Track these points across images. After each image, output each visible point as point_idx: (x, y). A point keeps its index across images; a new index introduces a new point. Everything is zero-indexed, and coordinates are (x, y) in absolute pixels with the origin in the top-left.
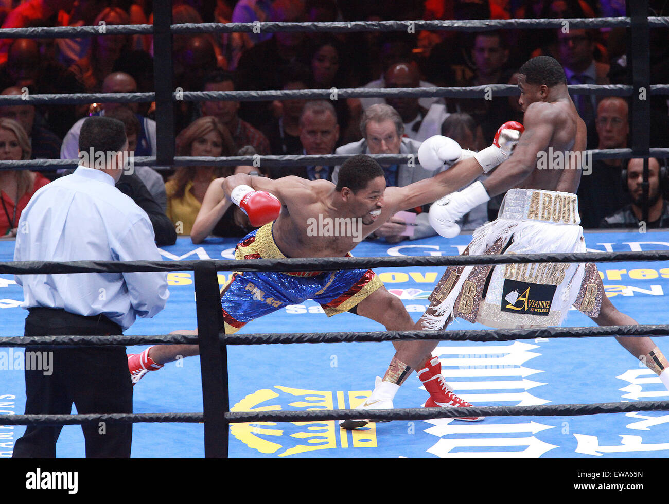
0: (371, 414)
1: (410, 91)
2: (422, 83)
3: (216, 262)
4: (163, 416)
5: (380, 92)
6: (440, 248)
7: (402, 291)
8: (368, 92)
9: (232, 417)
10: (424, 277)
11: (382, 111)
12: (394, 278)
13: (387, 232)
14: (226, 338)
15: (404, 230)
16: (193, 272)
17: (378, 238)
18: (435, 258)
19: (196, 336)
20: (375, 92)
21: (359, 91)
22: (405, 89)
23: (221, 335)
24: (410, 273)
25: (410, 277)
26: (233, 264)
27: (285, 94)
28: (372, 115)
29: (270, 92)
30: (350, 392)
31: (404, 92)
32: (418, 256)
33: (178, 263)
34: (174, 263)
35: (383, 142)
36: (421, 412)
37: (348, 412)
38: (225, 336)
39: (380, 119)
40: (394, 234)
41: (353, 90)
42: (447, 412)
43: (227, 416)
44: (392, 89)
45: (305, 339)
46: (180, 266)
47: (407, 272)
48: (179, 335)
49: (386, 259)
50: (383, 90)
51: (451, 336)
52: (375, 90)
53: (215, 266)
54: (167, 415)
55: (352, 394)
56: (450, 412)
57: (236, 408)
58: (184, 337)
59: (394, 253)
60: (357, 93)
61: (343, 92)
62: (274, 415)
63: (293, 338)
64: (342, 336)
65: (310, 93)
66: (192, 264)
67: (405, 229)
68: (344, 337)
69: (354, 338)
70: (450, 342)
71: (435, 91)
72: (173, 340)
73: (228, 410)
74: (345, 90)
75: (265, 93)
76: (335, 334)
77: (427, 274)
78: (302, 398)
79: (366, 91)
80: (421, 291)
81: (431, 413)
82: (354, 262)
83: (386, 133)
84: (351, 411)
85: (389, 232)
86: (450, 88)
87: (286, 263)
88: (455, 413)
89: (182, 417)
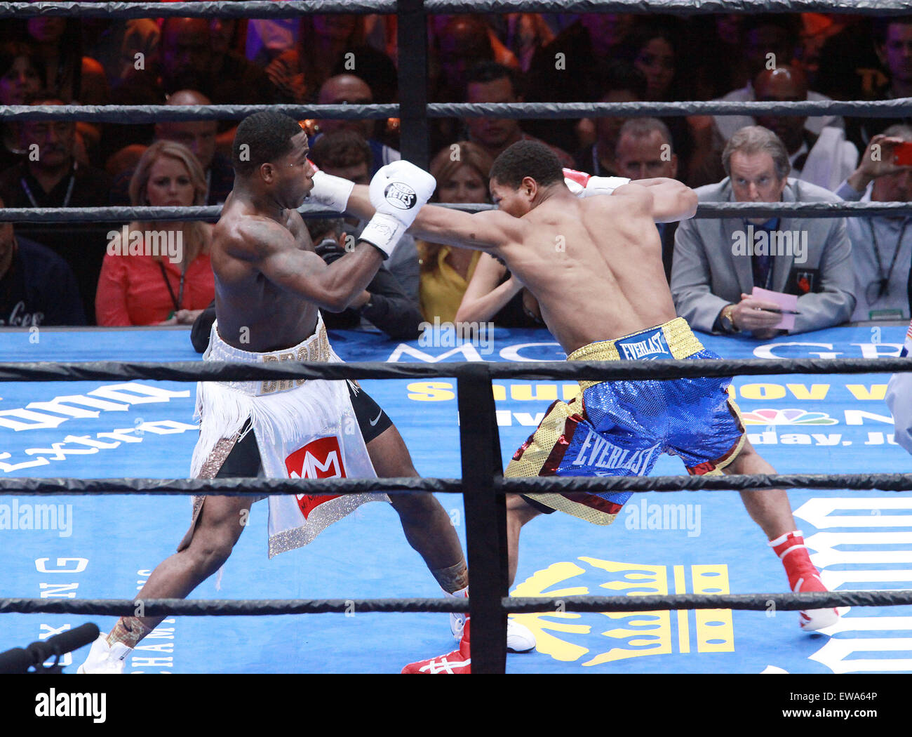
0: (726, 600)
1: (790, 107)
2: (810, 94)
3: (490, 365)
4: (408, 603)
5: (744, 107)
6: (834, 346)
7: (776, 413)
8: (727, 107)
9: (514, 605)
10: (810, 391)
12: (763, 392)
13: (754, 324)
14: (505, 483)
15: (778, 321)
16: (455, 380)
17: (740, 331)
18: (825, 361)
19: (457, 480)
20: (736, 107)
21: (712, 106)
22: (782, 103)
23: (497, 479)
24: (788, 385)
25: (788, 391)
26: (516, 369)
27: (600, 108)
28: (738, 143)
29: (576, 106)
30: (694, 567)
31: (781, 107)
32: (801, 359)
33: (431, 367)
34: (427, 366)
35: (753, 186)
36: (801, 598)
37: (690, 598)
38: (503, 481)
40: (764, 326)
41: (703, 103)
42: (840, 598)
43: (505, 603)
44: (763, 103)
45: (627, 486)
46: (435, 371)
47: (783, 384)
48: (433, 479)
49: (752, 362)
50: (749, 104)
51: (848, 482)
52: (737, 104)
53: (489, 371)
54: (413, 601)
55: (697, 570)
56: (846, 599)
57: (520, 590)
58: (441, 482)
59: (763, 353)
60: (709, 107)
61: (687, 106)
62: (576, 602)
63: (607, 484)
64: (682, 482)
65: (637, 108)
66: (453, 368)
67: (781, 318)
68: (685, 483)
69: (701, 485)
70: (846, 491)
71: (827, 106)
72: (423, 486)
73: (507, 594)
74: (690, 103)
75: (569, 106)
76: (673, 479)
77: (814, 387)
78: (620, 576)
79: (724, 105)
80: (805, 413)
81: (817, 600)
82: (701, 366)
83: (758, 172)
84: (695, 596)
85: (757, 324)
86: (850, 102)
87: (598, 367)
88: (852, 600)
89: (436, 604)
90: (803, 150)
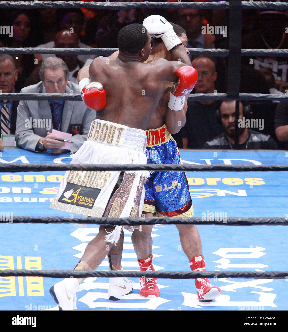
0: (40, 273)
1: (72, 50)
8: (43, 50)
11: (55, 63)
12: (57, 179)
13: (51, 146)
15: (63, 145)
17: (48, 151)
20: (48, 50)
21: (37, 50)
28: (48, 65)
30: (26, 257)
31: (68, 50)
35: (56, 84)
36: (74, 273)
37: (24, 271)
39: (54, 68)
40: (57, 147)
41: (33, 48)
42: (92, 273)
44: (60, 48)
49: (53, 165)
50: (54, 49)
51: (96, 221)
52: (48, 49)
55: (27, 259)
56: (95, 274)
59: (58, 161)
60: (35, 50)
61: (26, 49)
68: (22, 220)
69: (30, 220)
71: (89, 50)
74: (27, 48)
79: (42, 49)
81: (81, 274)
83: (58, 78)
84: (26, 270)
85: (53, 146)
86: (100, 49)
88: (98, 274)
90: (78, 68)
